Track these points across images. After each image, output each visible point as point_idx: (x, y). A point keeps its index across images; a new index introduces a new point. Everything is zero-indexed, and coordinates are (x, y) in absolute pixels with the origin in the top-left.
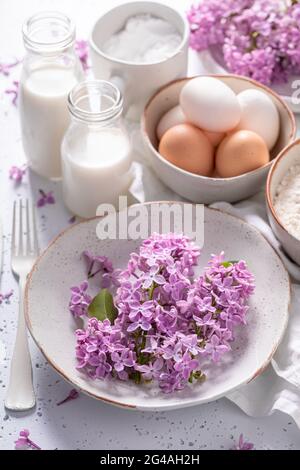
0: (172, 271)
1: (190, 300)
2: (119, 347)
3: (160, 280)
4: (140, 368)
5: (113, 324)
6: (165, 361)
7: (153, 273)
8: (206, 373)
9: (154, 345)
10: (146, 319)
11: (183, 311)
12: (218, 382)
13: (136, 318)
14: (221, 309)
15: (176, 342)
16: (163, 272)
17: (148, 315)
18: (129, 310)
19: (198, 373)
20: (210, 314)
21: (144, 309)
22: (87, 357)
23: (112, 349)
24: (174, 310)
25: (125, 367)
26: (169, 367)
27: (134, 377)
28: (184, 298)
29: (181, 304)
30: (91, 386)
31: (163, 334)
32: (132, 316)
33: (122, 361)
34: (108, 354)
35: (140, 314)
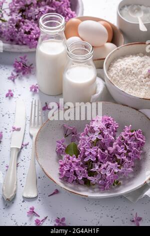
0: (106, 133)
1: (114, 147)
2: (80, 168)
3: (100, 137)
4: (89, 178)
5: (77, 158)
6: (102, 175)
7: (97, 134)
8: (121, 182)
9: (97, 167)
10: (93, 155)
11: (111, 152)
12: (127, 186)
13: (88, 155)
14: (129, 151)
15: (107, 166)
16: (101, 133)
17: (95, 153)
18: (85, 151)
19: (117, 182)
20: (124, 154)
21: (92, 150)
22: (64, 172)
23: (77, 169)
24: (106, 151)
25: (83, 178)
26: (104, 178)
27: (87, 183)
28: (111, 146)
29: (110, 149)
30: (66, 186)
31: (101, 162)
32: (86, 153)
33: (81, 175)
34: (75, 171)
35: (90, 153)
